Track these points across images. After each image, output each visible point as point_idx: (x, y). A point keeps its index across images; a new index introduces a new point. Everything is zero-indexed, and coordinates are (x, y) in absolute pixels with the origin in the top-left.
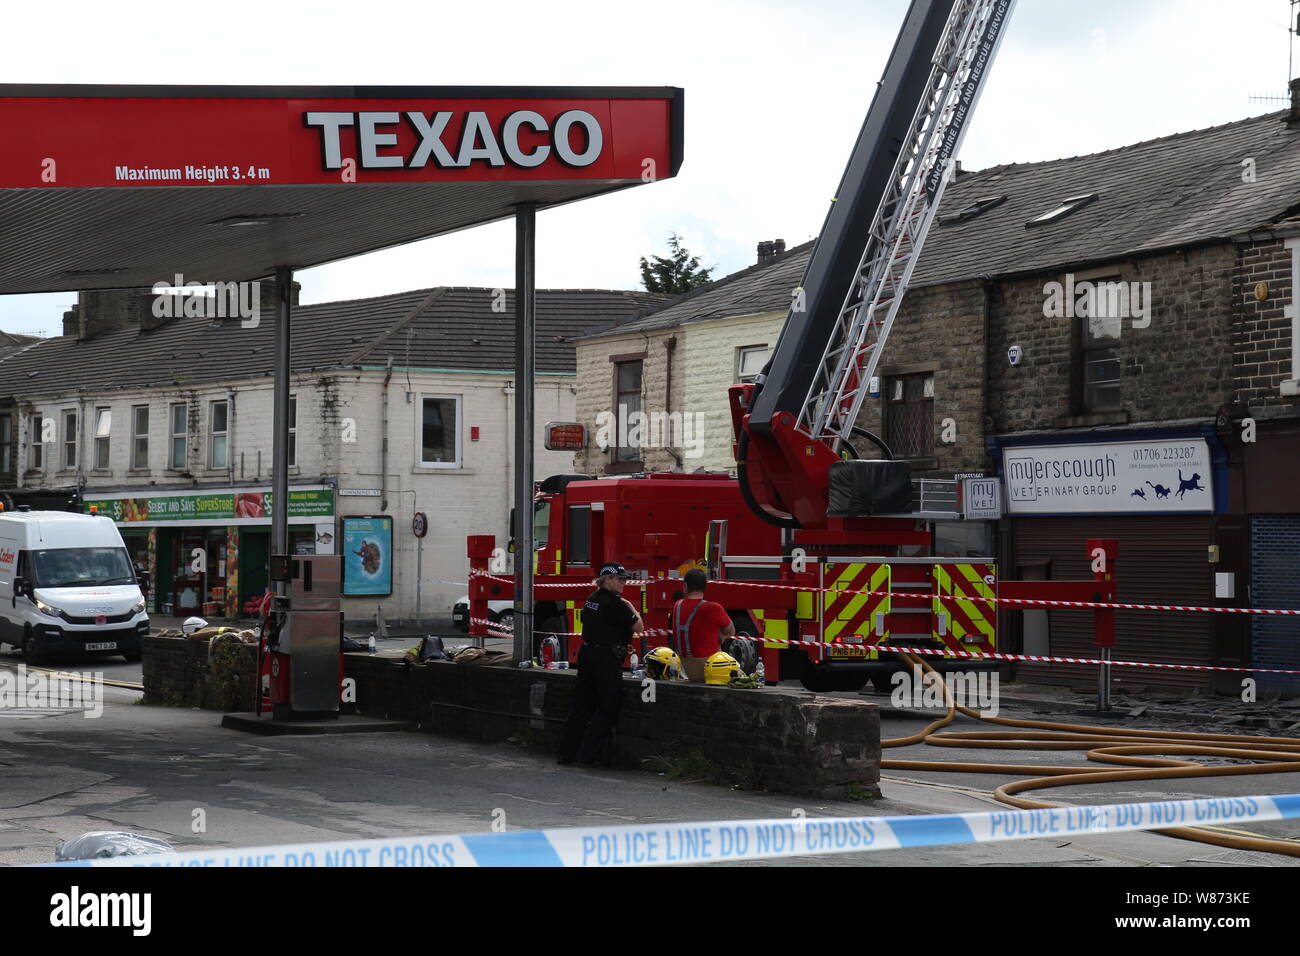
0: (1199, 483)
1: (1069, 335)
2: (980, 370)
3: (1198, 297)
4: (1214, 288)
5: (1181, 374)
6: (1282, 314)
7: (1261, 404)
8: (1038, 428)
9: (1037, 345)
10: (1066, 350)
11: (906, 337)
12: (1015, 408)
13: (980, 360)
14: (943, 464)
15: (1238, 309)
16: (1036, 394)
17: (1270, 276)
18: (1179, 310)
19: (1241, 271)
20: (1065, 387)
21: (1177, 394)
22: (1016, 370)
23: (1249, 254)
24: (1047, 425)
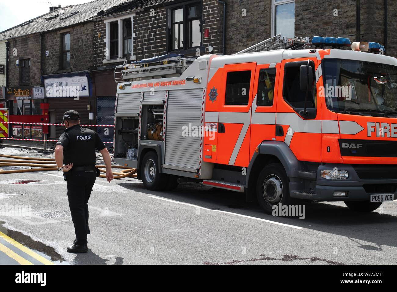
0: (86, 88)
1: (59, 48)
2: (40, 58)
3: (86, 37)
4: (90, 34)
5: (83, 58)
6: (104, 41)
7: (99, 66)
8: (52, 74)
9: (52, 51)
10: (58, 52)
11: (24, 49)
12: (47, 68)
13: (40, 55)
14: (32, 84)
15: (95, 40)
16: (52, 64)
17: (101, 31)
18: (82, 40)
19: (95, 29)
20: (58, 62)
21: (82, 64)
22: (48, 57)
23: (97, 25)
24: (54, 73)
